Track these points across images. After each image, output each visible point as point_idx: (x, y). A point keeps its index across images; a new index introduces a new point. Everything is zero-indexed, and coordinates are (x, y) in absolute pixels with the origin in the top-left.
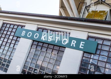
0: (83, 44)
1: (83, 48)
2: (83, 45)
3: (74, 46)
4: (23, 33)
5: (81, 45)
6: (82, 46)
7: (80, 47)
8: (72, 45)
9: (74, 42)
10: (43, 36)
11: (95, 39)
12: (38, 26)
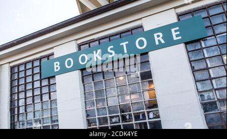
4: (55, 67)
5: (174, 34)
6: (177, 36)
7: (175, 38)
8: (157, 43)
9: (158, 36)
10: (96, 53)
11: (191, 14)
12: (77, 43)
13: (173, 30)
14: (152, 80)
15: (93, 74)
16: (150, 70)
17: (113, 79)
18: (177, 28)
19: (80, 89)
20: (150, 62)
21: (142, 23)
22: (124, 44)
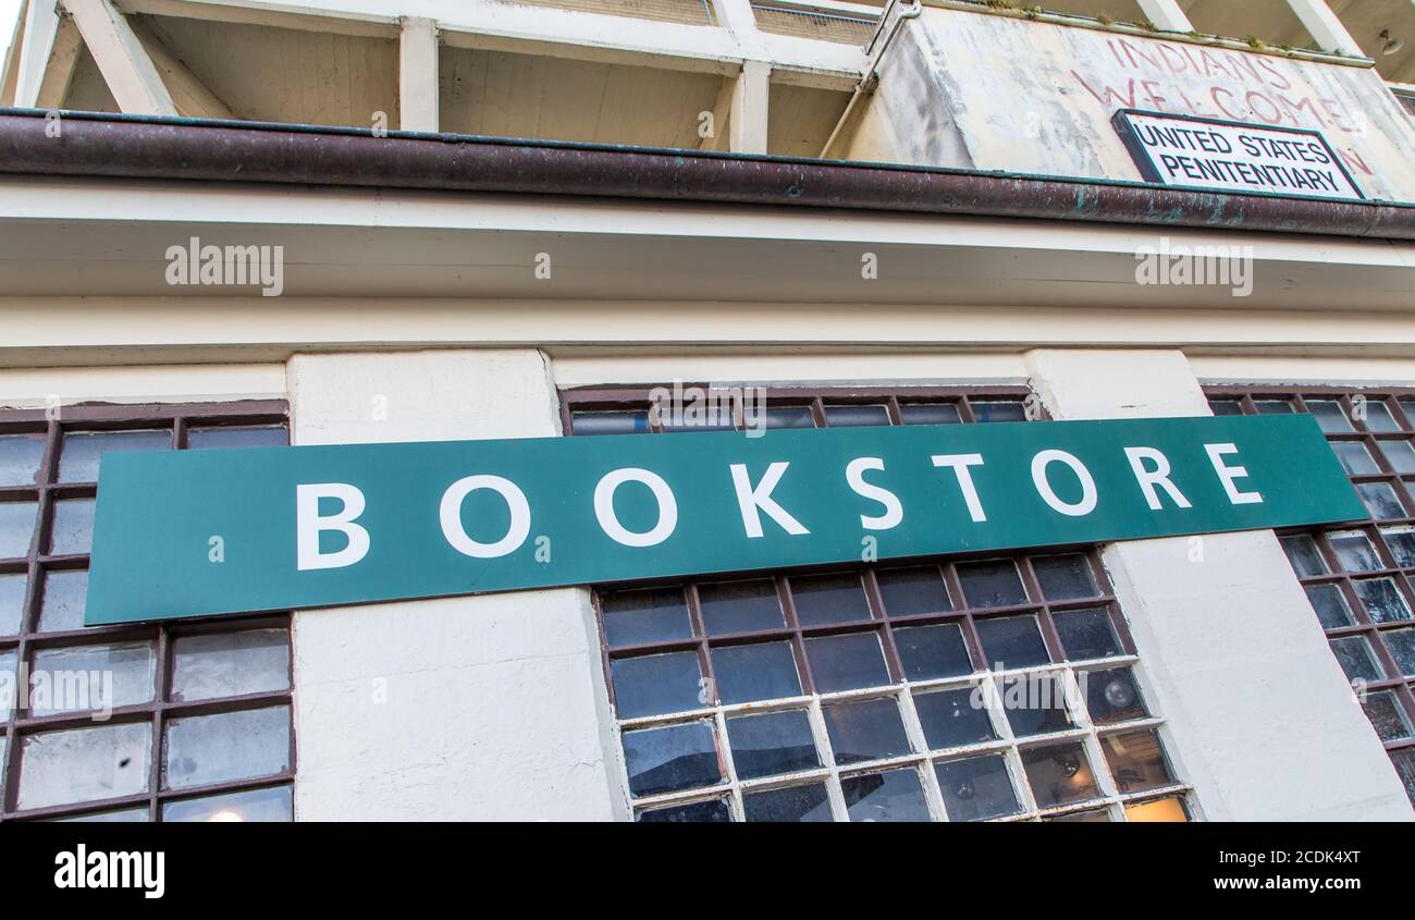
0: (1229, 460)
1: (1254, 498)
2: (1241, 472)
3: (1182, 502)
5: (1227, 475)
6: (1240, 485)
9: (1150, 466)
10: (755, 481)
11: (1240, 404)
12: (552, 377)
13: (1213, 451)
14: (1161, 724)
15: (713, 644)
16: (1133, 657)
17: (884, 695)
18: (1231, 448)
19: (609, 770)
20: (1126, 610)
21: (1027, 375)
22: (961, 464)
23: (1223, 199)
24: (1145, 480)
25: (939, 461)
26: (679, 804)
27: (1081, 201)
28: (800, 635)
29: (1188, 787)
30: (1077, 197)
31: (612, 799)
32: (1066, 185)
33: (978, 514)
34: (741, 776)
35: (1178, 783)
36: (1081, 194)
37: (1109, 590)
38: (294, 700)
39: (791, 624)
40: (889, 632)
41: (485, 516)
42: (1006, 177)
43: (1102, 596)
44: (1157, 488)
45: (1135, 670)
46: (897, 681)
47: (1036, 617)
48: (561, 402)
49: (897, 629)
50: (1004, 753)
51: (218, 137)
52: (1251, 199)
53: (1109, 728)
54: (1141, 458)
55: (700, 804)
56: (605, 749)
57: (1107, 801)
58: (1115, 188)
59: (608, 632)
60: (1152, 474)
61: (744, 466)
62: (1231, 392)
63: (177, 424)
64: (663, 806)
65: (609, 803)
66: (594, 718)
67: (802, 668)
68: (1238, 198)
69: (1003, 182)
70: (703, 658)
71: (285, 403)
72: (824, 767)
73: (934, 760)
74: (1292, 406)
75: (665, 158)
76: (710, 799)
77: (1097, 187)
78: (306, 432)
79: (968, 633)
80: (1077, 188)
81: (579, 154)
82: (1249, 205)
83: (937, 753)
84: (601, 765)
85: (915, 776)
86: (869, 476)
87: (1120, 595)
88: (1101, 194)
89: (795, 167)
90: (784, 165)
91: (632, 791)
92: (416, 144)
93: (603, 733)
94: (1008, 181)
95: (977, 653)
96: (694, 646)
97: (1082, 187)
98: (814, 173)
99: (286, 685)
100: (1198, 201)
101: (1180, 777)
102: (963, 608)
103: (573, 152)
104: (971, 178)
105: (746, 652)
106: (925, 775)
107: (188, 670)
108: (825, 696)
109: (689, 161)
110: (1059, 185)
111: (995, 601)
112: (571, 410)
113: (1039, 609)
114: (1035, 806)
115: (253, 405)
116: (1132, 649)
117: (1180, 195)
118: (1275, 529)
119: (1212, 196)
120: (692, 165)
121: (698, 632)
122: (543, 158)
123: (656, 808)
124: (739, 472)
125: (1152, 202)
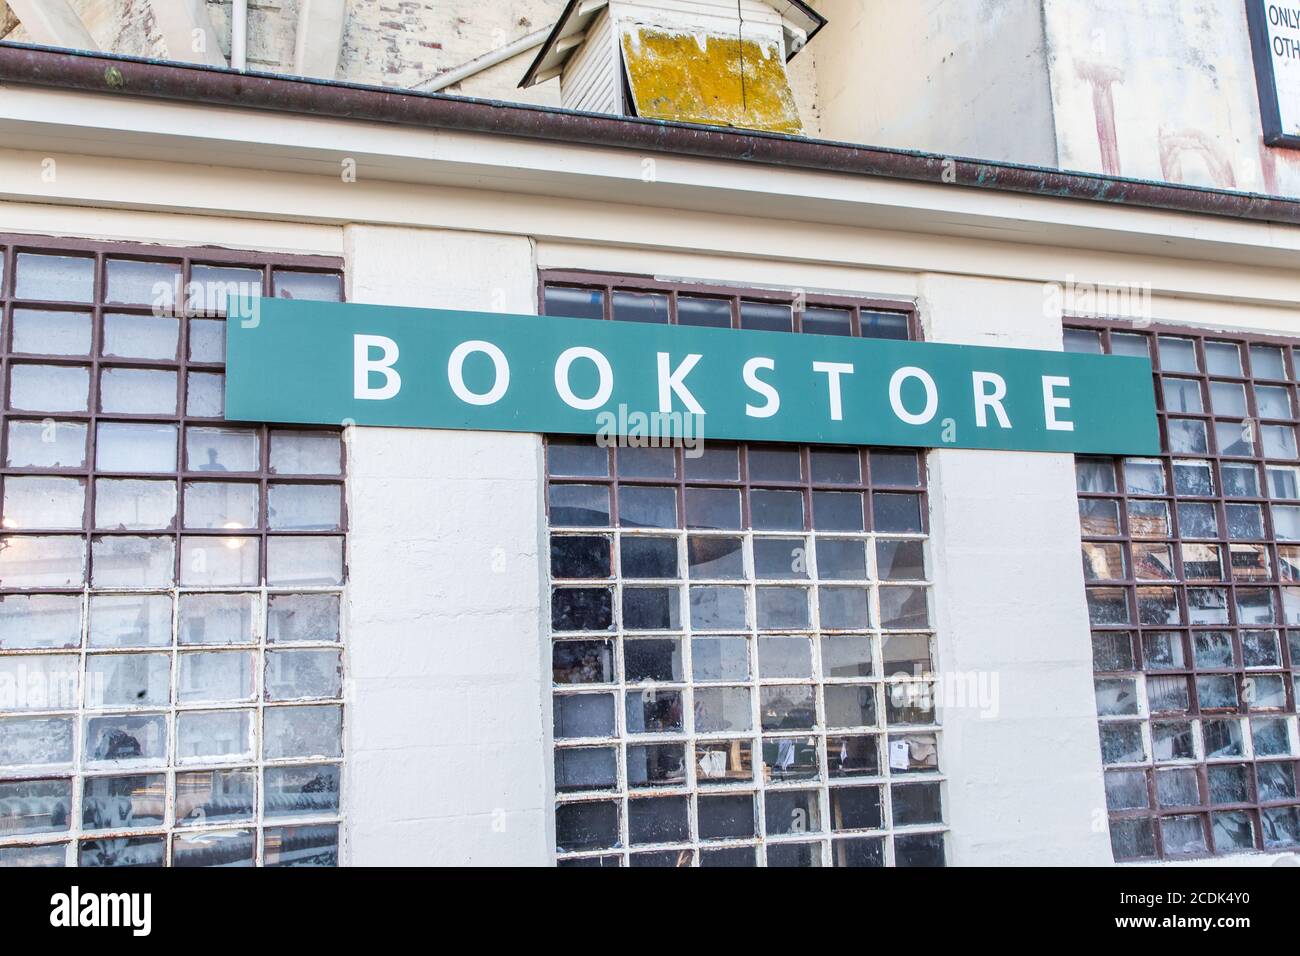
0: (1058, 392)
1: (1068, 426)
2: (1065, 403)
3: (1005, 422)
4: (362, 366)
5: (1051, 403)
6: (1060, 414)
7: (1052, 424)
8: (981, 421)
9: (989, 389)
10: (674, 367)
11: (1100, 334)
12: (536, 258)
13: (1049, 382)
14: (929, 586)
15: (620, 483)
16: (926, 536)
17: (734, 537)
18: (1064, 381)
19: (540, 560)
20: (932, 500)
21: (915, 294)
22: (834, 371)
23: (1108, 184)
24: (981, 400)
25: (819, 367)
26: (581, 587)
27: (981, 178)
28: (683, 486)
29: (933, 631)
30: (979, 175)
31: (540, 578)
32: (971, 165)
33: (836, 414)
34: (625, 575)
35: (928, 627)
36: (983, 173)
37: (925, 483)
38: (346, 483)
39: (679, 477)
40: (748, 491)
41: (479, 373)
42: (921, 156)
43: (918, 486)
44: (989, 409)
45: (925, 545)
46: (745, 528)
47: (862, 495)
48: (539, 280)
49: (755, 490)
50: (808, 588)
51: (338, 94)
52: (1134, 186)
53: (889, 583)
54: (984, 382)
55: (595, 589)
56: (539, 546)
57: (871, 631)
58: (1013, 170)
59: (551, 466)
60: (989, 395)
61: (667, 354)
62: (1094, 325)
63: (268, 268)
64: (569, 587)
65: (538, 581)
66: (535, 525)
67: (680, 509)
68: (1122, 184)
69: (918, 160)
70: (612, 492)
71: (341, 259)
72: (680, 578)
73: (757, 586)
74: (1148, 341)
75: (651, 126)
76: (600, 587)
77: (997, 169)
78: (361, 291)
79: (806, 500)
80: (980, 167)
81: (588, 119)
82: (1131, 190)
83: (760, 582)
84: (535, 556)
85: (742, 594)
86: (761, 374)
87: (930, 490)
88: (999, 175)
89: (751, 139)
90: (742, 137)
91: (553, 574)
92: (472, 106)
93: (540, 535)
94: (922, 159)
95: (809, 516)
96: (608, 483)
97: (985, 168)
98: (765, 144)
99: (338, 472)
100: (1085, 184)
101: (931, 624)
102: (807, 482)
103: (584, 119)
104: (891, 155)
105: (644, 491)
106: (749, 594)
107: (279, 453)
108: (692, 532)
109: (669, 130)
110: (965, 165)
111: (833, 480)
112: (545, 285)
113: (866, 490)
114: (818, 627)
115: (319, 259)
116: (927, 531)
117: (1069, 179)
118: (1075, 454)
119: (1098, 181)
120: (672, 133)
121: (612, 474)
122: (561, 121)
123: (565, 587)
124: (663, 359)
125: (1043, 182)
